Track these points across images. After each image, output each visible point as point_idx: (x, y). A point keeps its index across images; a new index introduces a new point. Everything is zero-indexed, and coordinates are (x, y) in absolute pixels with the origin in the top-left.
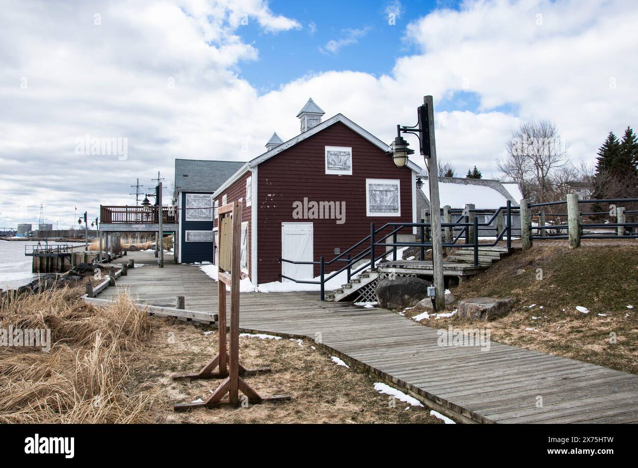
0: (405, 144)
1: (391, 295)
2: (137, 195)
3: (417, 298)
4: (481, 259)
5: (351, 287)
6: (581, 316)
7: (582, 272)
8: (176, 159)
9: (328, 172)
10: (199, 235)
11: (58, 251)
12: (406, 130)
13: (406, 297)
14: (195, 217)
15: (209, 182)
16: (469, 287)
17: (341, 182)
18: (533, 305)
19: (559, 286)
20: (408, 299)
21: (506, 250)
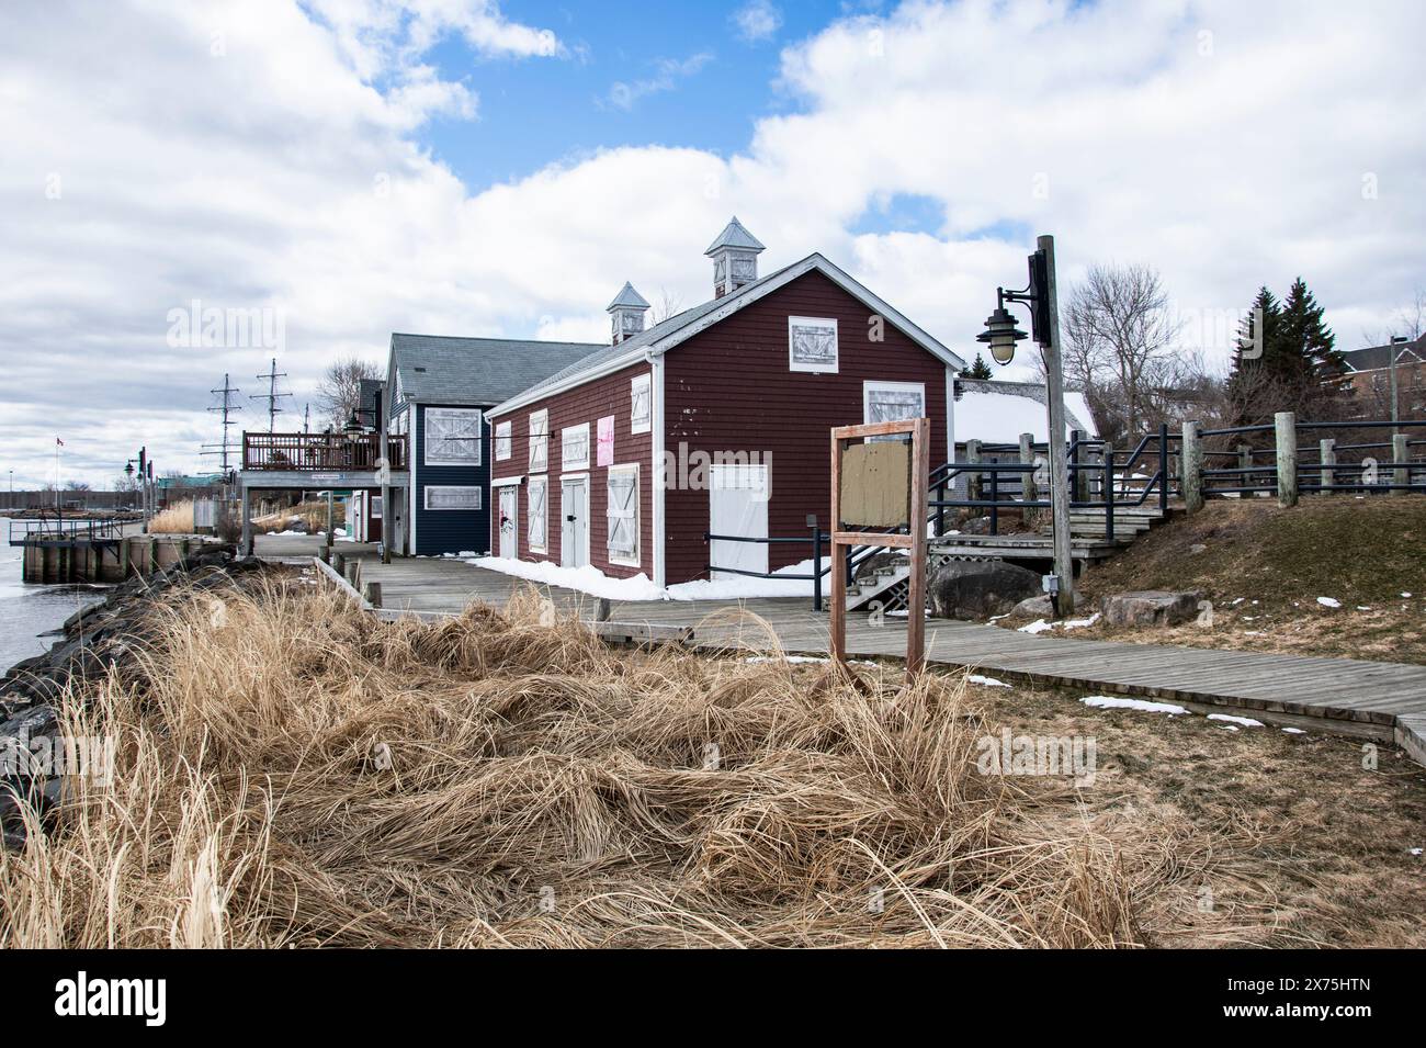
0: (1012, 321)
1: (963, 594)
2: (226, 411)
3: (1010, 598)
4: (1117, 529)
5: (876, 584)
6: (1328, 611)
7: (1314, 545)
8: (394, 334)
9: (794, 367)
10: (453, 495)
11: (90, 535)
12: (1011, 296)
13: (992, 596)
14: (445, 458)
15: (471, 383)
16: (1105, 578)
17: (818, 386)
18: (1239, 600)
19: (1277, 569)
20: (995, 600)
21: (1159, 513)
